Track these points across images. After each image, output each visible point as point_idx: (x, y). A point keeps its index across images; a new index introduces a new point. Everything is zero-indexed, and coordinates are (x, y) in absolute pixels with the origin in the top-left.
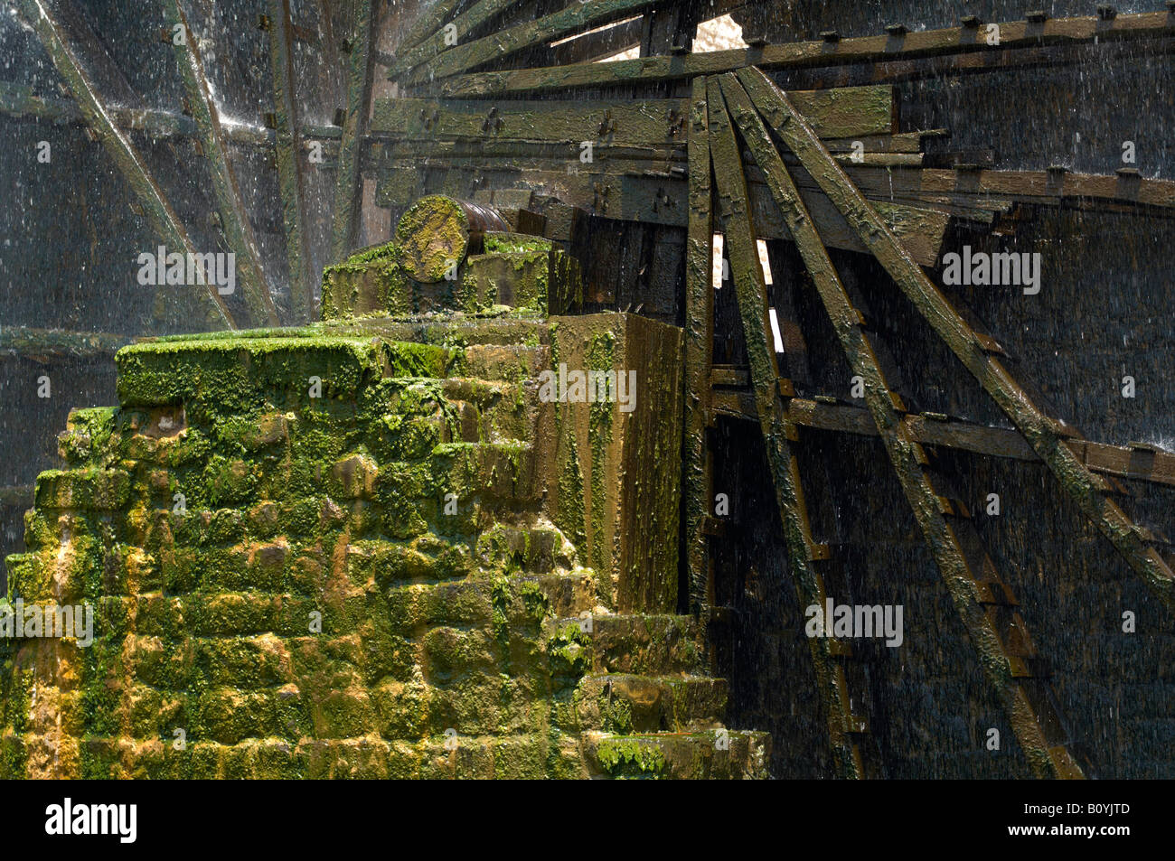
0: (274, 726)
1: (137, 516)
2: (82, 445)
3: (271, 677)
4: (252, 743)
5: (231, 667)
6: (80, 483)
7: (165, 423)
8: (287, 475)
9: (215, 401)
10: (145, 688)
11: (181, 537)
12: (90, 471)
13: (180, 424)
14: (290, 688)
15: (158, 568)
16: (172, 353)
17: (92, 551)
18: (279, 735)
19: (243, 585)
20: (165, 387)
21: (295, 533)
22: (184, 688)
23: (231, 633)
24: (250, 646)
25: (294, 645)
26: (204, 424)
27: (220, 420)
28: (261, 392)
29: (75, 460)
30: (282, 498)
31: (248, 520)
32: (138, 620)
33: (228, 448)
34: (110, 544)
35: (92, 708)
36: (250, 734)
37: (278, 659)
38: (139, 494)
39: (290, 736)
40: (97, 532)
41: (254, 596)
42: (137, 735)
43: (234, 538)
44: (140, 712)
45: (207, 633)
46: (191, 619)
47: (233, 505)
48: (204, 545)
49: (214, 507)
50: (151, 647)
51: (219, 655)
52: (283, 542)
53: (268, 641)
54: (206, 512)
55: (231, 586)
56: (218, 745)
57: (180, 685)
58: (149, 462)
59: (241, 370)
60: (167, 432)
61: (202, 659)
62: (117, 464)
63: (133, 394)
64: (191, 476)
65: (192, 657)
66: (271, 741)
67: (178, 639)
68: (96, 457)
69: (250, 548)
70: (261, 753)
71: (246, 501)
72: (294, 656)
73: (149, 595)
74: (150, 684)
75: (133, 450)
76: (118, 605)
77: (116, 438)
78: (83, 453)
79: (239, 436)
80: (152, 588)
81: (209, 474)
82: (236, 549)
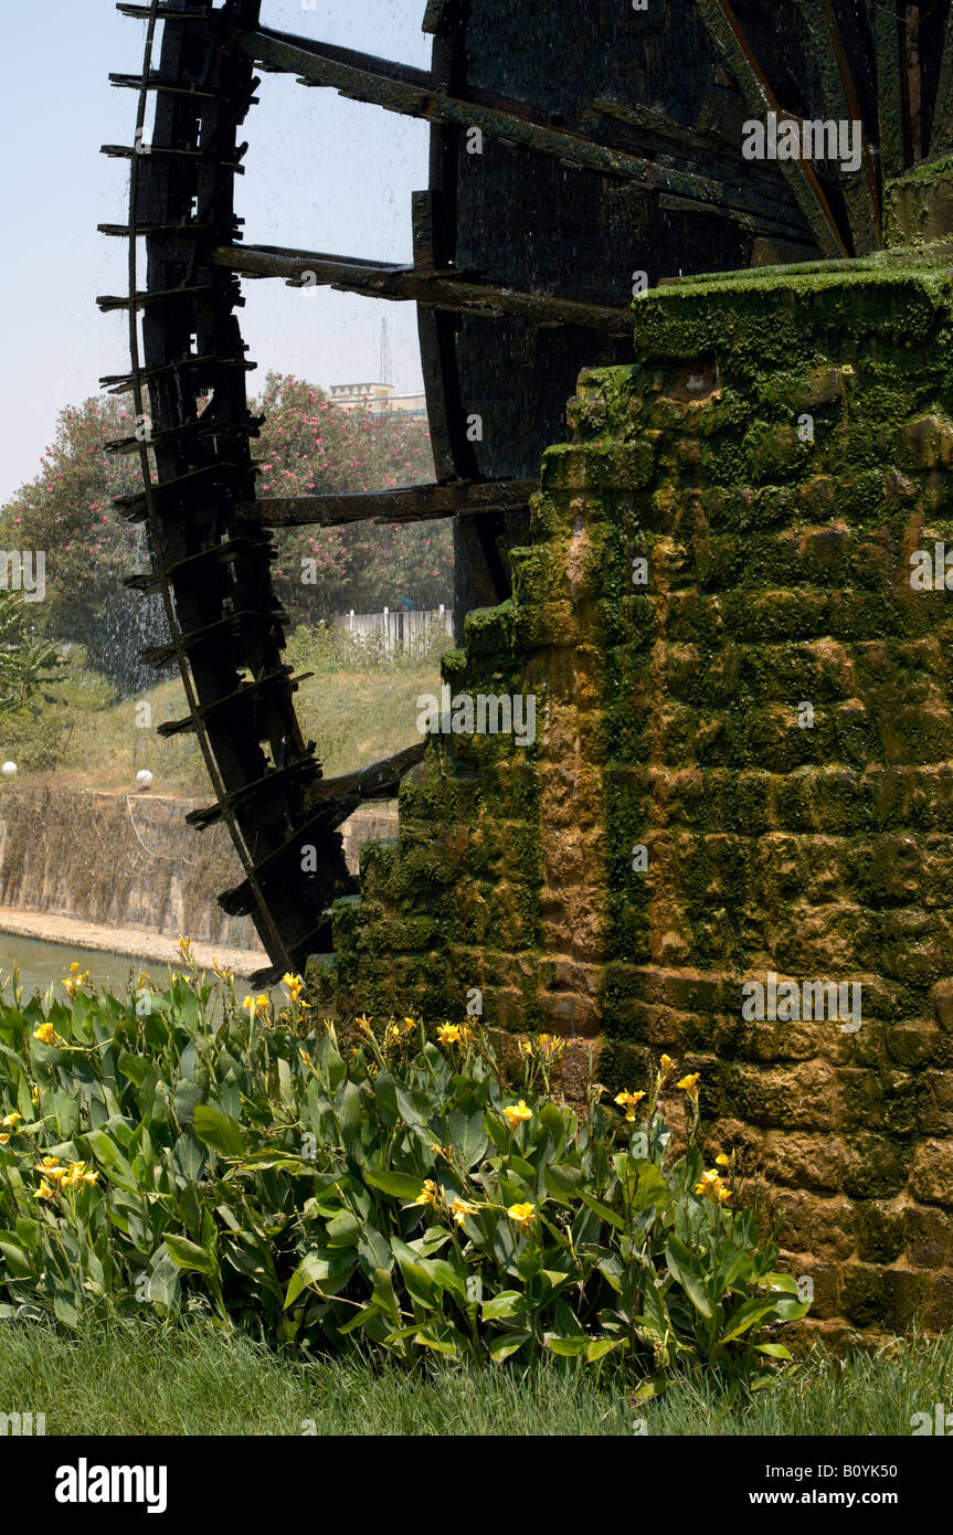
0: (834, 750)
1: (663, 498)
2: (596, 412)
3: (827, 691)
4: (808, 771)
5: (782, 679)
6: (595, 459)
7: (694, 383)
8: (844, 442)
9: (754, 354)
10: (679, 706)
11: (718, 522)
12: (605, 444)
13: (712, 383)
14: (853, 704)
15: (691, 560)
16: (700, 297)
17: (611, 541)
18: (841, 760)
19: (794, 579)
20: (693, 340)
21: (857, 513)
22: (725, 705)
23: (781, 638)
24: (803, 654)
25: (858, 652)
26: (741, 382)
27: (761, 377)
28: (811, 341)
29: (588, 432)
30: (838, 471)
31: (798, 499)
32: (668, 624)
33: (772, 412)
34: (633, 532)
35: (616, 731)
36: (806, 761)
37: (839, 669)
38: (665, 470)
39: (854, 761)
40: (616, 518)
41: (807, 592)
42: (670, 762)
43: (781, 522)
44: (674, 735)
45: (753, 638)
46: (732, 622)
47: (779, 481)
48: (746, 532)
49: (756, 484)
50: (686, 657)
51: (767, 665)
52: (841, 526)
53: (825, 646)
54: (747, 490)
55: (779, 580)
56: (767, 774)
57: (721, 701)
58: (676, 431)
59: (786, 314)
60: (697, 394)
61: (747, 671)
62: (638, 435)
63: (656, 349)
64: (728, 447)
65: (734, 668)
66: (831, 769)
67: (717, 646)
68: (613, 426)
69: (801, 534)
70: (819, 783)
71: (796, 476)
72: (858, 665)
73: (681, 594)
74: (684, 701)
75: (657, 417)
76: (644, 606)
77: (636, 402)
78: (597, 422)
79: (784, 397)
80: (684, 584)
81: (749, 444)
82: (784, 535)
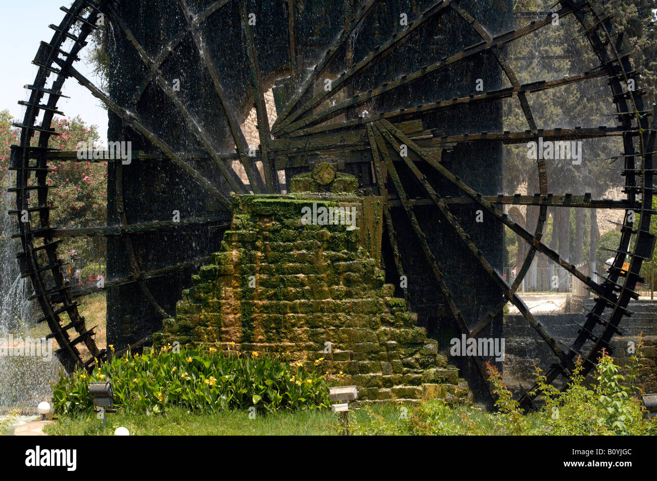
0: (303, 297)
1: (258, 243)
2: (240, 224)
3: (302, 285)
4: (298, 301)
5: (291, 282)
6: (239, 234)
7: (266, 220)
8: (305, 234)
9: (284, 215)
10: (263, 288)
11: (273, 249)
12: (243, 231)
13: (272, 220)
14: (307, 288)
15: (266, 257)
16: (271, 202)
17: (244, 252)
18: (305, 299)
19: (295, 262)
20: (269, 211)
21: (308, 249)
22: (276, 287)
23: (291, 274)
24: (296, 277)
25: (308, 277)
26: (280, 221)
27: (285, 220)
28: (297, 213)
29: (238, 228)
30: (304, 240)
31: (294, 245)
32: (260, 270)
33: (288, 227)
34: (249, 251)
35: (245, 293)
36: (297, 299)
37: (304, 280)
38: (259, 238)
39: (308, 299)
40: (245, 247)
41: (297, 264)
42: (260, 300)
43: (291, 250)
44: (262, 293)
45: (283, 274)
46: (277, 271)
47: (290, 241)
48: (282, 252)
49: (284, 242)
50: (265, 277)
51: (287, 279)
52: (304, 251)
53: (302, 276)
54: (282, 243)
55: (290, 262)
56: (287, 302)
57: (274, 287)
58: (262, 230)
59: (292, 208)
60: (267, 222)
61: (282, 280)
62: (252, 230)
63: (258, 212)
64: (276, 234)
65: (278, 280)
66: (303, 301)
67: (273, 275)
68: (244, 228)
69: (295, 253)
70: (300, 303)
71: (294, 241)
72: (308, 279)
73: (263, 264)
74: (264, 287)
75: (258, 227)
76: (253, 266)
77: (252, 223)
78: (240, 226)
79: (291, 224)
80: (264, 262)
81: (282, 234)
82: (292, 253)
